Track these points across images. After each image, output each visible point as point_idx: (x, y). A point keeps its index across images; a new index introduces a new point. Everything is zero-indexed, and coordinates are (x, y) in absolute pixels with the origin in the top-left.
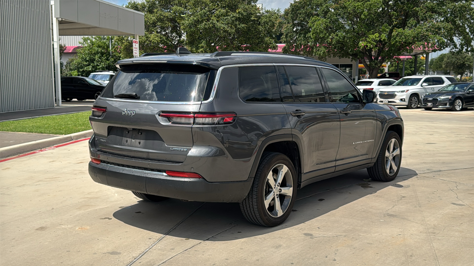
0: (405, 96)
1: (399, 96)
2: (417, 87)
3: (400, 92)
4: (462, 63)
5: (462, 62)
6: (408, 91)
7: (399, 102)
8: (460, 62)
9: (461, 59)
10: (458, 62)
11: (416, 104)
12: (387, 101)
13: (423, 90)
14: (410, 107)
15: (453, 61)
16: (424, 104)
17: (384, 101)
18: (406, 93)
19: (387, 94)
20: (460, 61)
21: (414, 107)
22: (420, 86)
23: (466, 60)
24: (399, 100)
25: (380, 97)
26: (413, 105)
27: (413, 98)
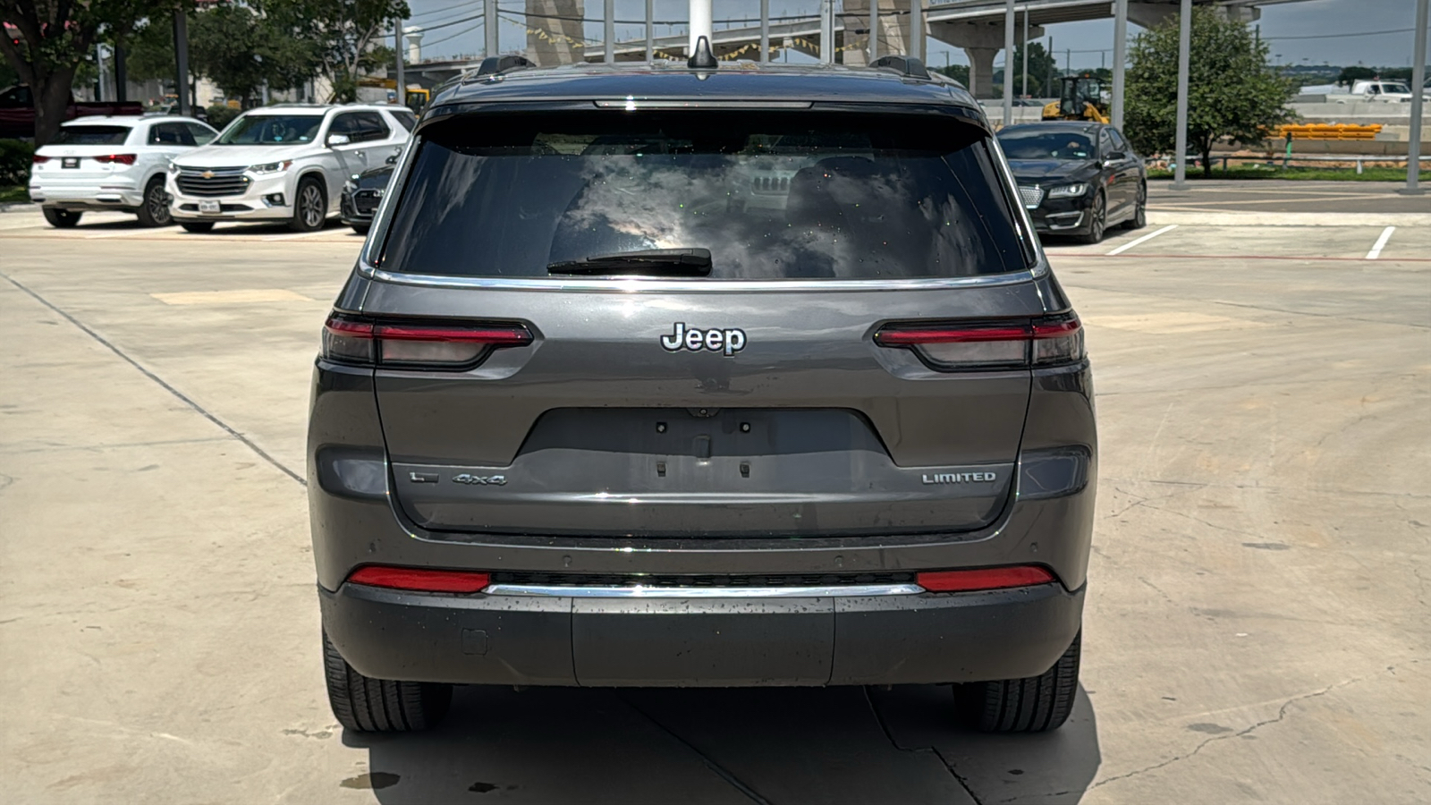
0: (282, 183)
1: (263, 184)
2: (314, 148)
3: (261, 169)
4: (245, 52)
5: (244, 49)
6: (287, 164)
7: (264, 207)
8: (238, 47)
9: (238, 35)
10: (229, 49)
11: (317, 211)
12: (216, 204)
13: (334, 162)
14: (303, 227)
15: (213, 44)
16: (360, 211)
17: (204, 204)
18: (285, 173)
19: (212, 178)
20: (236, 44)
21: (315, 224)
22: (324, 146)
23: (257, 39)
24: (262, 199)
25: (181, 188)
26: (309, 218)
27: (308, 190)
